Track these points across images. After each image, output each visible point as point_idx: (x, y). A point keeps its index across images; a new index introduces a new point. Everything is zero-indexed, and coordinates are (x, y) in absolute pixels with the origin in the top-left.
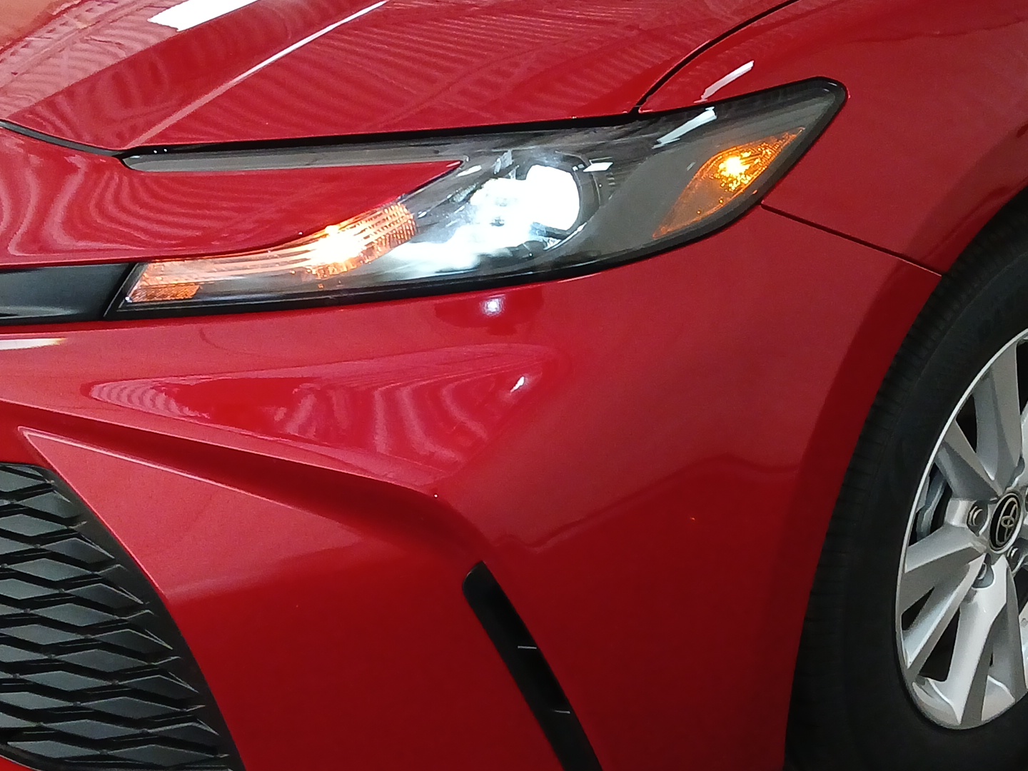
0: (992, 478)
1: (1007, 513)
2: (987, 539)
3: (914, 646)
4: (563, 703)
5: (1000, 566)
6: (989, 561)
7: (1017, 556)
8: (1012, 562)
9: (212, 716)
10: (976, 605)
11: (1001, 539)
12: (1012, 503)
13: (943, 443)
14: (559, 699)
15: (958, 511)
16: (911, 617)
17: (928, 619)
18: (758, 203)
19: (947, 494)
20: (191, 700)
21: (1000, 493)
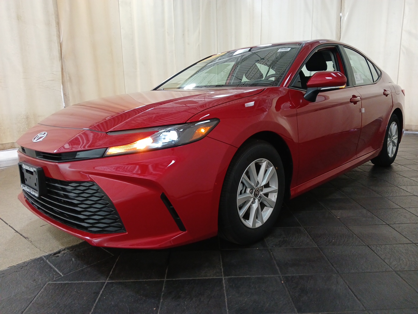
0: (253, 185)
1: (257, 191)
2: (254, 195)
3: (241, 213)
4: (178, 217)
5: (257, 201)
6: (254, 199)
7: (260, 199)
8: (259, 200)
9: (120, 222)
10: (253, 207)
11: (256, 196)
12: (258, 190)
13: (243, 177)
14: (177, 216)
15: (248, 190)
16: (241, 208)
17: (244, 208)
18: (206, 136)
19: (246, 188)
20: (117, 219)
21: (255, 187)
